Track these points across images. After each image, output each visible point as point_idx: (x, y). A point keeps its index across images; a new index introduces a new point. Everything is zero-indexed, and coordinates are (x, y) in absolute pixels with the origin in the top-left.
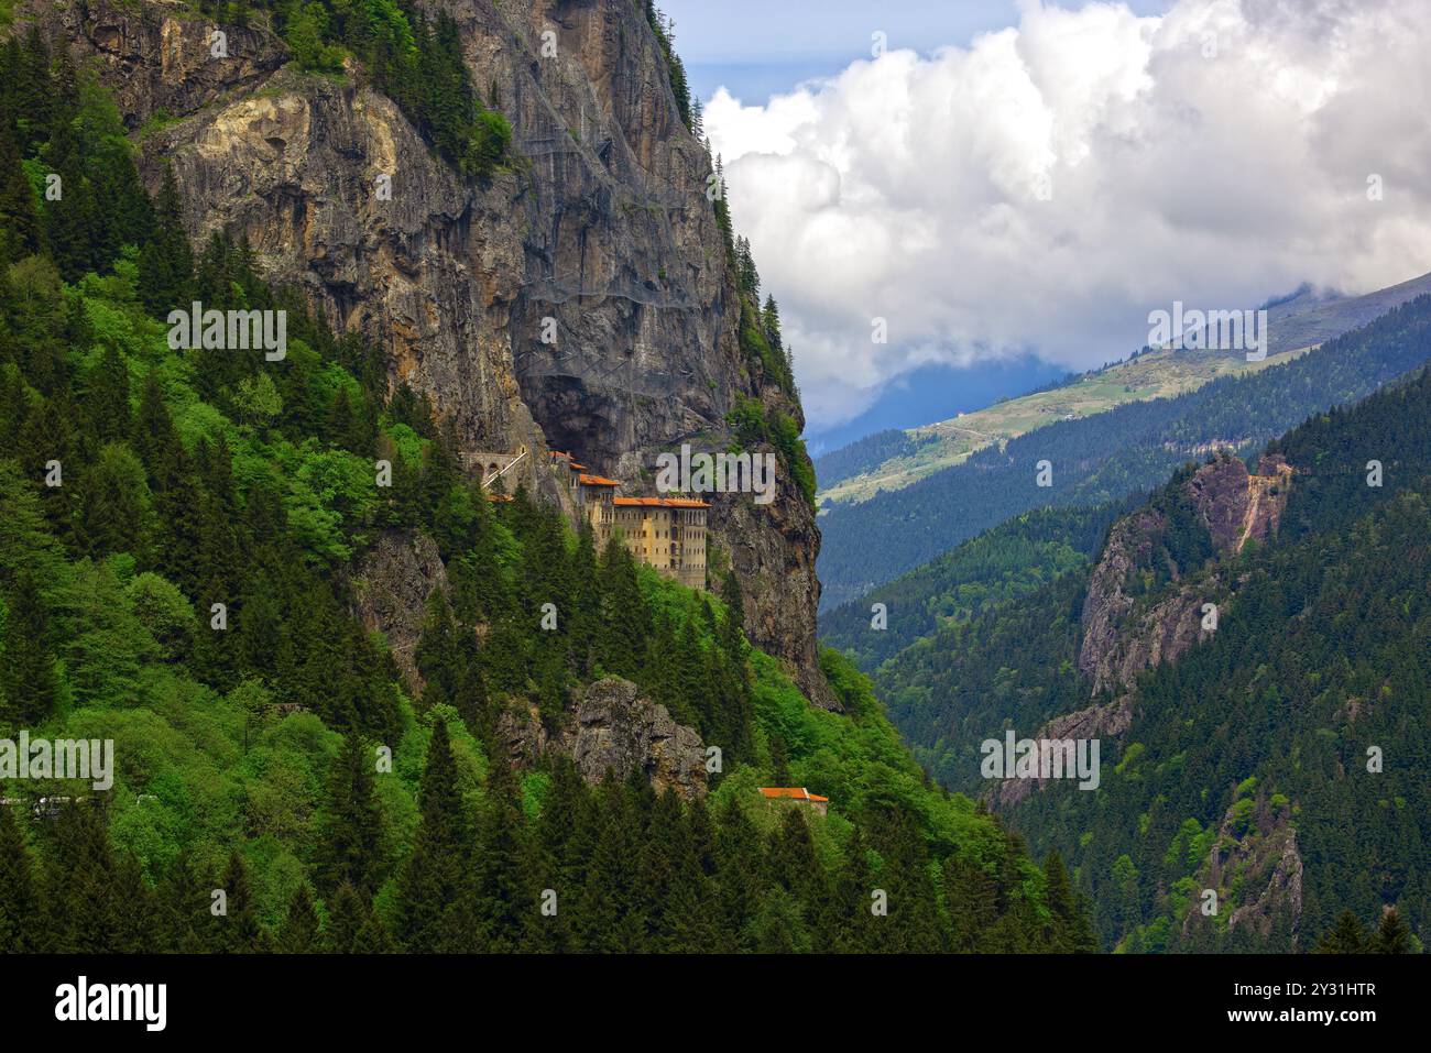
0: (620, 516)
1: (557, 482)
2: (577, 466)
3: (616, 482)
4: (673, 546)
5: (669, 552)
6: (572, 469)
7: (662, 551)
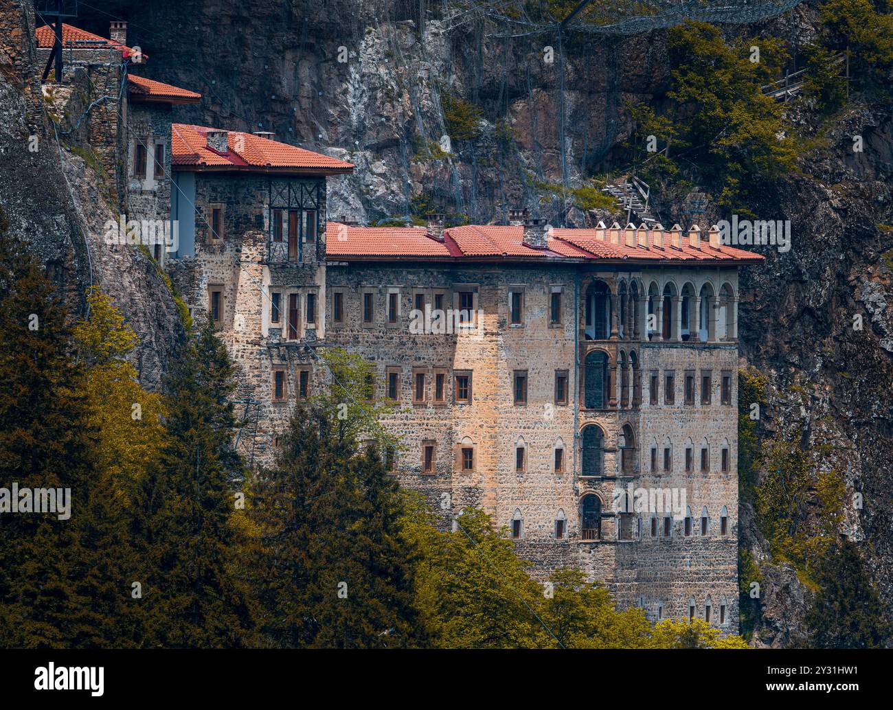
0: (353, 309)
1: (68, 161)
2: (158, 88)
3: (336, 157)
4: (591, 439)
5: (572, 462)
6: (138, 101)
7: (541, 460)
